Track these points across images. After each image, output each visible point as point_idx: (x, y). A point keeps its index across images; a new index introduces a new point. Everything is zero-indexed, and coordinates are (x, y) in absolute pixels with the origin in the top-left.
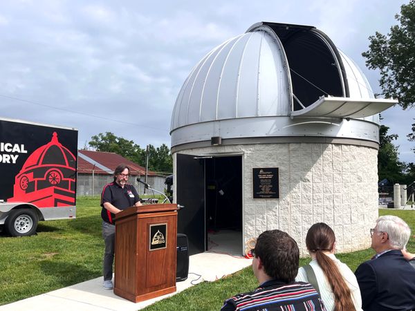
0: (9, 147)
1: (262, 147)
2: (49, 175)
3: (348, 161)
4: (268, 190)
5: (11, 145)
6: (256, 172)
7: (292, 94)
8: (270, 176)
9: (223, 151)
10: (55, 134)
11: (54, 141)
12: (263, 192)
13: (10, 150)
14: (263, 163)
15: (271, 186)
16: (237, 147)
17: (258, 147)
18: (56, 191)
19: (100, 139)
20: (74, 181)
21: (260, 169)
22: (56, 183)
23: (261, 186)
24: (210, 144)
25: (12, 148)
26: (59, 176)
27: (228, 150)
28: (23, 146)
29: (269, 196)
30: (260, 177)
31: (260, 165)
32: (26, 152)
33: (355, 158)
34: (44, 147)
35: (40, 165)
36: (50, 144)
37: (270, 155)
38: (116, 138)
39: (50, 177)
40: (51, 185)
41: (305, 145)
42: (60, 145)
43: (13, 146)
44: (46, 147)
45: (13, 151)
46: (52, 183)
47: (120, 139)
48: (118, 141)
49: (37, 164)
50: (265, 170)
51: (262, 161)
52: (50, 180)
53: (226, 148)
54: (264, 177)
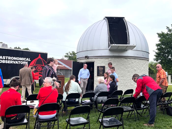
0: (25, 59)
1: (100, 59)
2: (37, 68)
3: (130, 64)
4: (102, 73)
6: (98, 67)
7: (109, 42)
8: (102, 69)
9: (88, 61)
10: (40, 55)
11: (40, 57)
12: (100, 74)
13: (25, 60)
15: (103, 72)
16: (92, 59)
17: (99, 59)
18: (40, 74)
19: (69, 54)
22: (39, 71)
23: (99, 72)
24: (84, 58)
25: (26, 59)
26: (41, 69)
27: (90, 60)
28: (29, 59)
29: (102, 75)
30: (99, 69)
31: (99, 65)
32: (30, 61)
33: (133, 63)
34: (36, 59)
35: (35, 65)
36: (38, 58)
37: (103, 62)
39: (38, 69)
40: (38, 72)
41: (114, 58)
42: (41, 58)
44: (37, 59)
45: (26, 60)
46: (38, 71)
49: (34, 65)
50: (101, 67)
52: (38, 70)
53: (89, 59)
54: (101, 69)
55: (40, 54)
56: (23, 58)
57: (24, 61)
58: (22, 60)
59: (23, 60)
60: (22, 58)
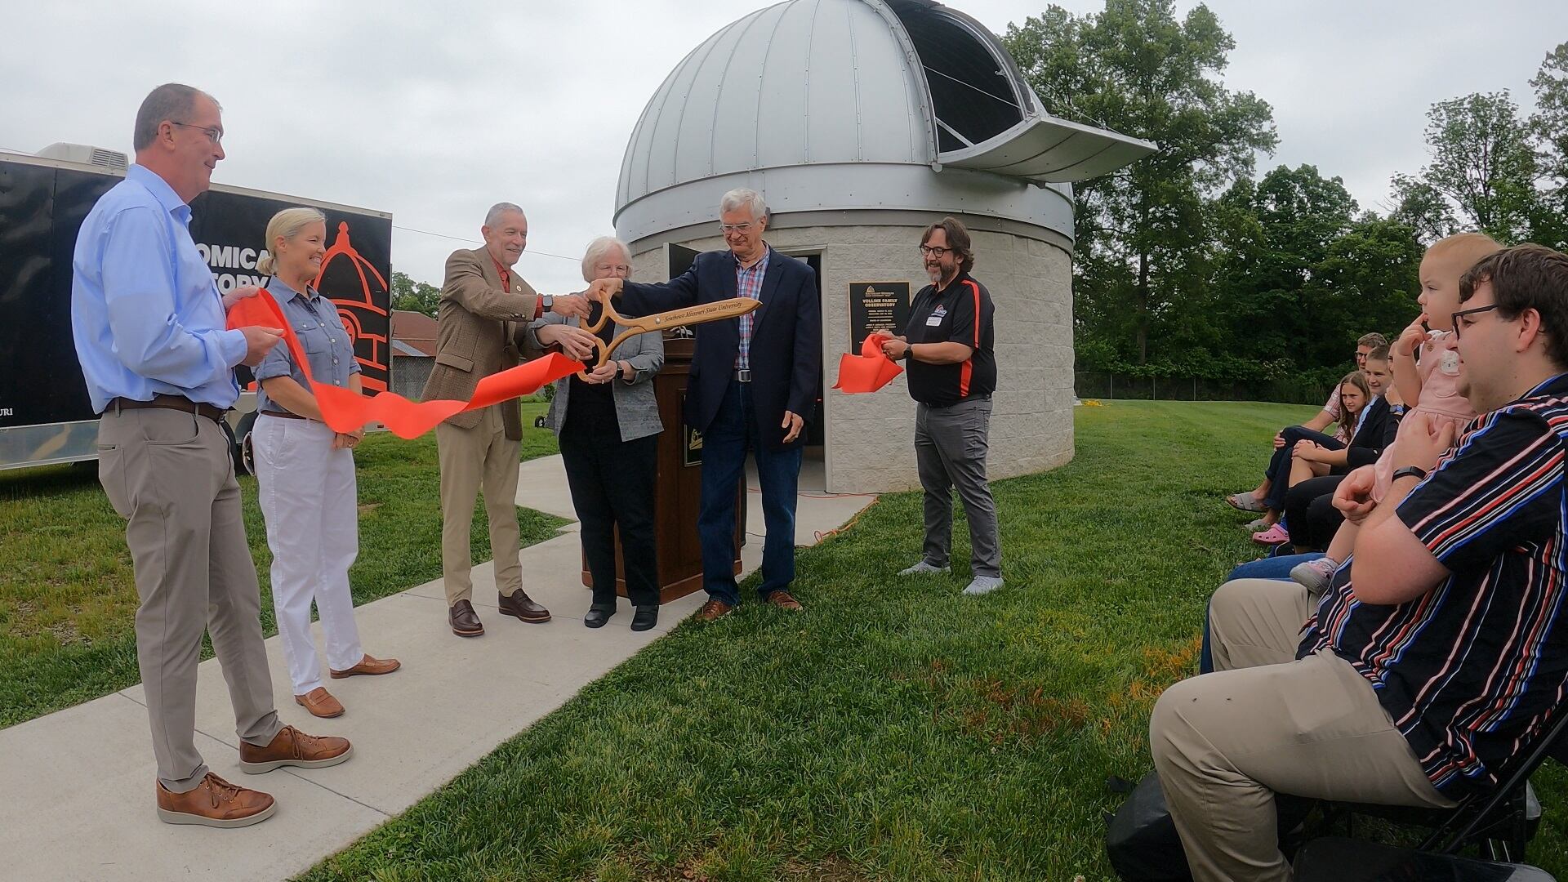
0: (249, 259)
1: (870, 233)
3: (1038, 275)
5: (253, 254)
6: (858, 292)
8: (891, 302)
10: (344, 227)
11: (343, 243)
14: (874, 270)
16: (808, 232)
17: (859, 233)
20: (384, 340)
21: (866, 286)
23: (869, 326)
25: (255, 259)
26: (353, 329)
27: (787, 242)
30: (868, 303)
31: (867, 277)
36: (332, 252)
37: (889, 253)
38: (412, 283)
42: (353, 254)
43: (258, 255)
44: (324, 259)
47: (421, 286)
48: (416, 291)
50: (878, 287)
51: (872, 267)
53: (780, 234)
54: (877, 303)
55: (344, 223)
56: (237, 249)
57: (241, 271)
58: (228, 265)
59: (236, 266)
60: (227, 249)
